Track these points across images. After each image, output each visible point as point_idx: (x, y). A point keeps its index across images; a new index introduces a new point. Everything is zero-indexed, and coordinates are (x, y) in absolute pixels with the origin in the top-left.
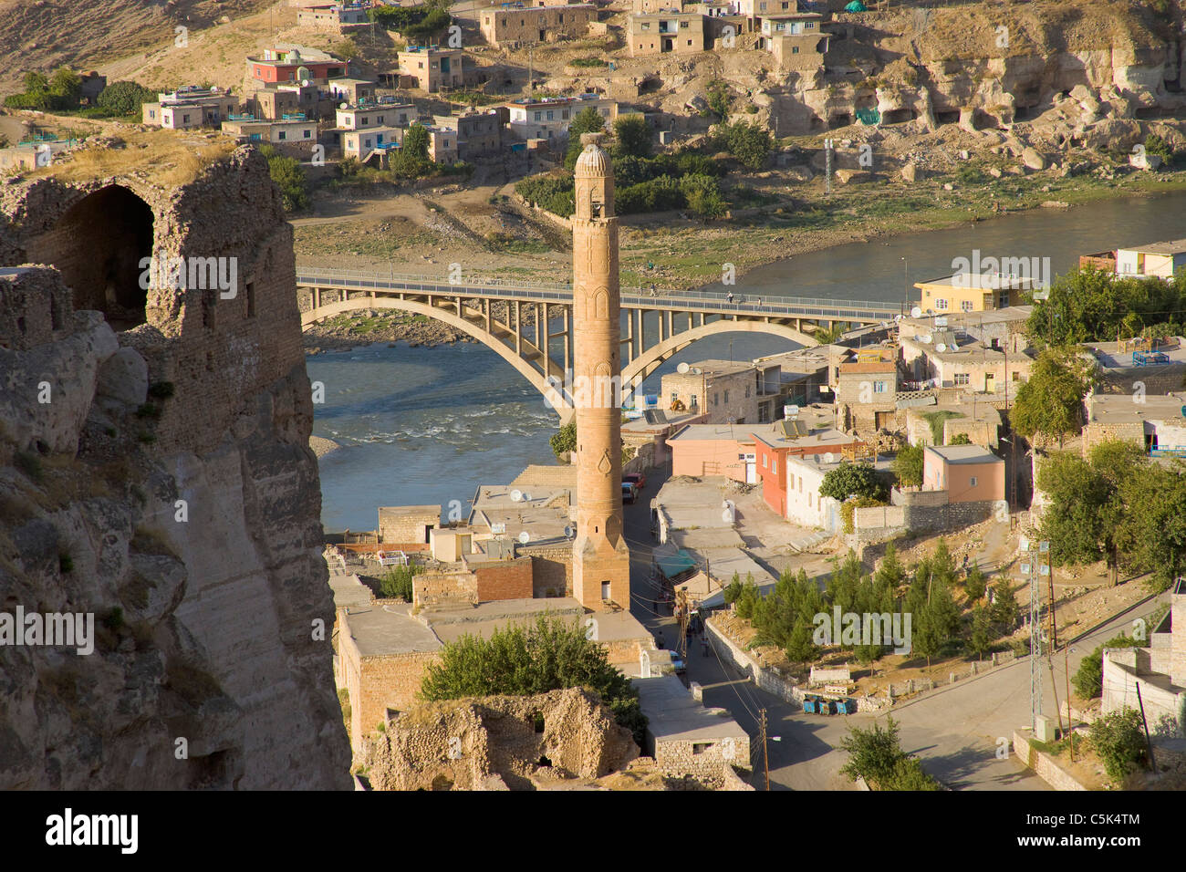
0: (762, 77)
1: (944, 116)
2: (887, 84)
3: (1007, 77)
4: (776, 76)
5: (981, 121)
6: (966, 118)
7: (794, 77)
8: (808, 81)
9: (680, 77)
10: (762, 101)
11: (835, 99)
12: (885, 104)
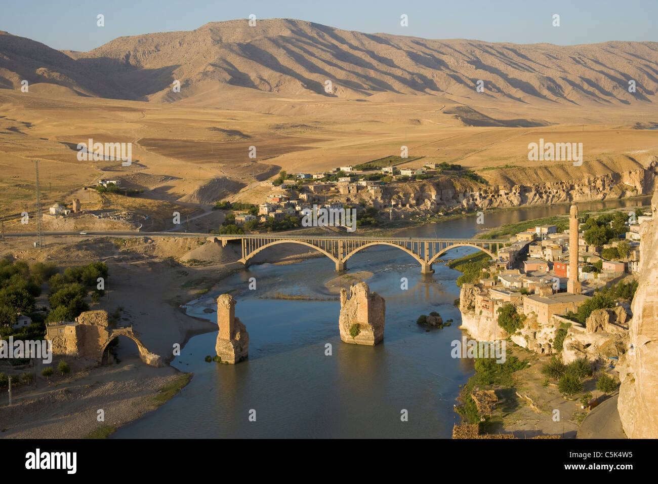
0: (371, 198)
1: (404, 205)
2: (394, 199)
3: (414, 197)
4: (373, 198)
5: (411, 206)
6: (408, 206)
7: (377, 198)
8: (379, 199)
9: (354, 198)
10: (372, 203)
11: (384, 202)
12: (393, 203)
